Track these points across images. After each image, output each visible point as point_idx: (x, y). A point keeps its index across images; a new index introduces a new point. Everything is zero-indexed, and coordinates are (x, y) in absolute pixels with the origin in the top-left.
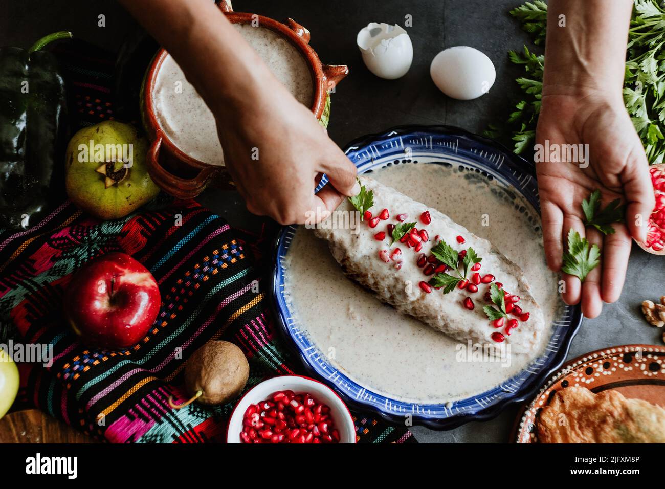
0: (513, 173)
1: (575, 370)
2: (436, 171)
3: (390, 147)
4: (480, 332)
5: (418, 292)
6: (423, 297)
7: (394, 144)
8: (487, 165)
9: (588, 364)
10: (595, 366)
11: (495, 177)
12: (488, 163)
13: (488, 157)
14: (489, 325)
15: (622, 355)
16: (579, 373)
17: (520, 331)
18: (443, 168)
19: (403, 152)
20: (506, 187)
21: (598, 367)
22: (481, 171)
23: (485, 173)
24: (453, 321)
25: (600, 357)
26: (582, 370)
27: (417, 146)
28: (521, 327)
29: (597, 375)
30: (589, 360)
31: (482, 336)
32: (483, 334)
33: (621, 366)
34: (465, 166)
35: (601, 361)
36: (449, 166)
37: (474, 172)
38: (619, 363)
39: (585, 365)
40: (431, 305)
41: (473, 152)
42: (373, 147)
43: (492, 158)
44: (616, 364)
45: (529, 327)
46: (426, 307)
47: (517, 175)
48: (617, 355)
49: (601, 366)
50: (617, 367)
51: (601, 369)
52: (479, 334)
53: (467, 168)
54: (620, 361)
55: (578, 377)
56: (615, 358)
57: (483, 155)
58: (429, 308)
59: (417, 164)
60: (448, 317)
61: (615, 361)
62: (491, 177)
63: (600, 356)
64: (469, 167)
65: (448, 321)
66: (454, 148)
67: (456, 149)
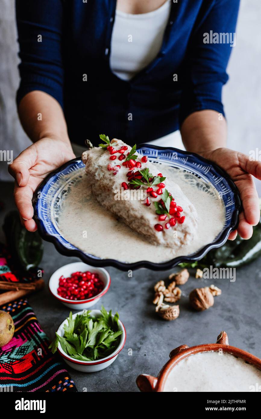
0: (213, 176)
2: (170, 170)
3: (149, 153)
7: (152, 153)
8: (200, 172)
11: (202, 178)
12: (201, 171)
13: (202, 168)
14: (155, 218)
18: (175, 169)
19: (156, 158)
20: (206, 183)
22: (195, 174)
23: (197, 175)
27: (164, 157)
34: (187, 170)
36: (178, 169)
37: (191, 174)
41: (194, 165)
42: (140, 151)
43: (204, 169)
47: (215, 178)
53: (188, 172)
57: (199, 167)
59: (161, 165)
62: (200, 177)
64: (189, 171)
66: (184, 161)
67: (185, 162)
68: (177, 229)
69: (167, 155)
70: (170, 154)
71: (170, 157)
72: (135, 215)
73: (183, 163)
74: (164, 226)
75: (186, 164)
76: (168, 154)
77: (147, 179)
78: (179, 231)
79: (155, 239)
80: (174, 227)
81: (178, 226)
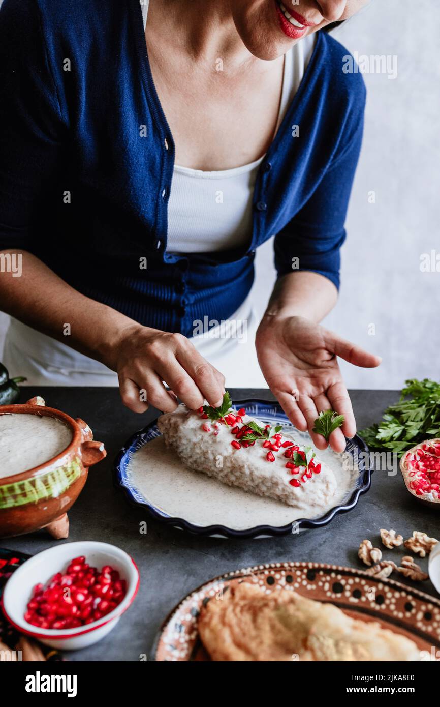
1: (256, 574)
4: (279, 477)
5: (230, 448)
6: (233, 453)
9: (270, 572)
10: (278, 576)
14: (287, 473)
15: (305, 571)
16: (260, 579)
17: (314, 481)
21: (280, 579)
24: (256, 469)
25: (282, 568)
26: (263, 577)
28: (315, 479)
29: (279, 587)
30: (270, 567)
31: (280, 479)
32: (281, 478)
33: (305, 583)
34: (280, 423)
35: (283, 573)
36: (269, 423)
37: (288, 426)
38: (302, 580)
39: (266, 572)
40: (240, 457)
44: (299, 580)
45: (322, 479)
46: (235, 460)
48: (301, 568)
49: (284, 579)
50: (300, 584)
51: (283, 582)
52: (278, 478)
54: (304, 577)
55: (258, 583)
56: (298, 573)
58: (238, 459)
60: (253, 465)
61: (298, 576)
63: (282, 566)
64: (284, 423)
65: (253, 469)
66: (273, 413)
67: (275, 414)
68: (316, 481)
69: (248, 409)
70: (253, 408)
71: (253, 411)
72: (261, 475)
73: (273, 416)
74: (300, 480)
75: (277, 416)
76: (250, 408)
77: (260, 433)
78: (318, 482)
79: (294, 498)
80: (312, 479)
81: (316, 477)
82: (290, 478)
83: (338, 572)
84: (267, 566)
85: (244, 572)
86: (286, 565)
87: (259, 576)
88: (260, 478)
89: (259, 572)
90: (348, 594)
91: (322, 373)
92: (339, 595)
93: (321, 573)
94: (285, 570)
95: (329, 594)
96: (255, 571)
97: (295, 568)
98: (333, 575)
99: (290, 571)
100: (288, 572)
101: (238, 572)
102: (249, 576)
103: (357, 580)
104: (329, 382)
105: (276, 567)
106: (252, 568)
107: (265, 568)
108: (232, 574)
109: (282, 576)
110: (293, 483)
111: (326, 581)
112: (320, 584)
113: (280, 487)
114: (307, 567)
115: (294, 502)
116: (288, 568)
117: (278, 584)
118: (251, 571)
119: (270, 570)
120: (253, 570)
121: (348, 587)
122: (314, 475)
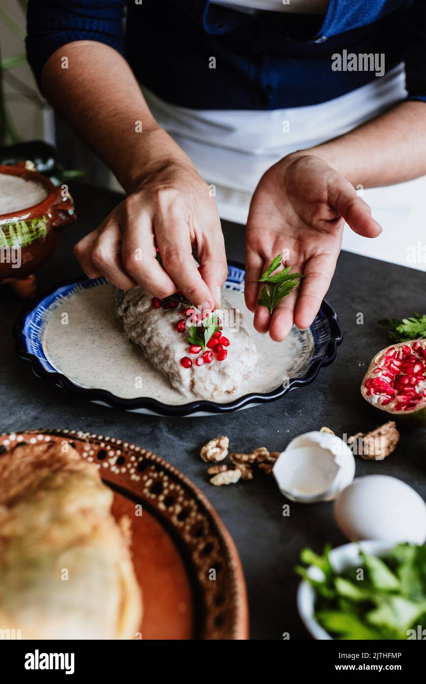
1: (91, 442)
9: (106, 446)
10: (111, 453)
14: (186, 349)
15: (141, 459)
16: (92, 449)
17: (210, 368)
21: (112, 457)
25: (121, 447)
26: (96, 448)
28: (213, 366)
29: (106, 465)
32: (174, 353)
33: (132, 471)
35: (119, 452)
38: (132, 467)
39: (103, 445)
40: (151, 316)
44: (129, 466)
45: (221, 368)
49: (115, 459)
50: (128, 470)
51: (113, 461)
52: (171, 351)
54: (136, 464)
55: (88, 452)
56: (133, 459)
58: (148, 319)
61: (131, 462)
63: (121, 445)
65: (156, 334)
68: (212, 368)
74: (194, 361)
78: (214, 370)
79: (178, 379)
80: (210, 364)
81: (216, 364)
82: (184, 354)
83: (167, 472)
84: (107, 439)
85: (80, 434)
86: (126, 445)
87: (94, 445)
88: (156, 346)
89: (95, 441)
90: (162, 498)
91: (310, 236)
92: (153, 496)
93: (153, 467)
94: (122, 450)
95: (146, 491)
96: (91, 438)
97: (133, 453)
98: (162, 474)
99: (127, 453)
100: (123, 454)
101: (73, 432)
102: (83, 441)
103: (178, 488)
104: (312, 250)
105: (115, 443)
106: (91, 434)
107: (103, 440)
108: (66, 431)
109: (115, 454)
110: (185, 362)
111: (152, 478)
112: (145, 478)
113: (169, 363)
114: (144, 455)
115: (176, 385)
116: (126, 449)
117: (107, 461)
118: (87, 437)
119: (107, 443)
120: (90, 437)
121: (166, 492)
122: (214, 362)
